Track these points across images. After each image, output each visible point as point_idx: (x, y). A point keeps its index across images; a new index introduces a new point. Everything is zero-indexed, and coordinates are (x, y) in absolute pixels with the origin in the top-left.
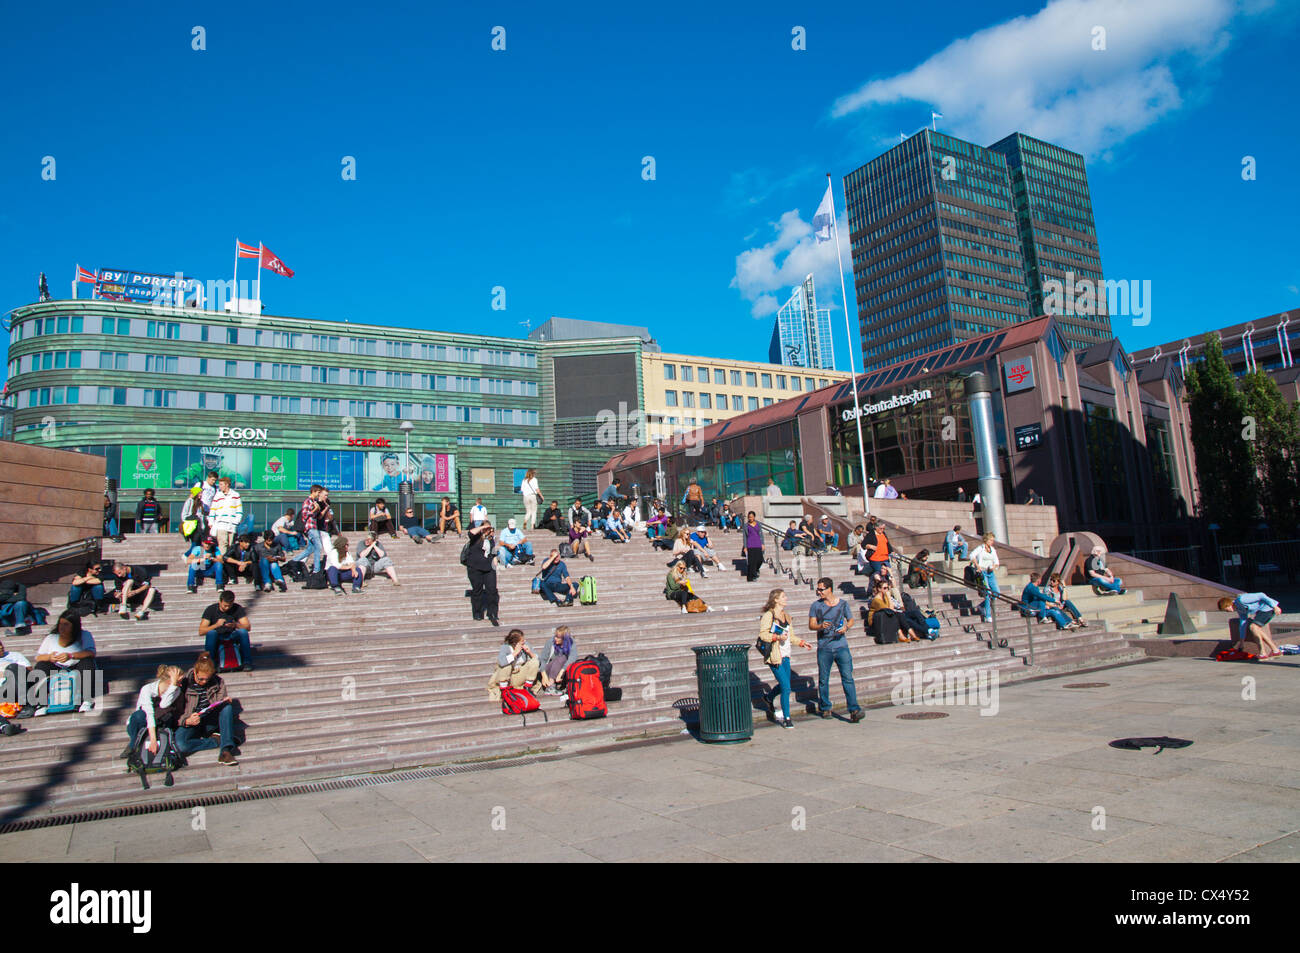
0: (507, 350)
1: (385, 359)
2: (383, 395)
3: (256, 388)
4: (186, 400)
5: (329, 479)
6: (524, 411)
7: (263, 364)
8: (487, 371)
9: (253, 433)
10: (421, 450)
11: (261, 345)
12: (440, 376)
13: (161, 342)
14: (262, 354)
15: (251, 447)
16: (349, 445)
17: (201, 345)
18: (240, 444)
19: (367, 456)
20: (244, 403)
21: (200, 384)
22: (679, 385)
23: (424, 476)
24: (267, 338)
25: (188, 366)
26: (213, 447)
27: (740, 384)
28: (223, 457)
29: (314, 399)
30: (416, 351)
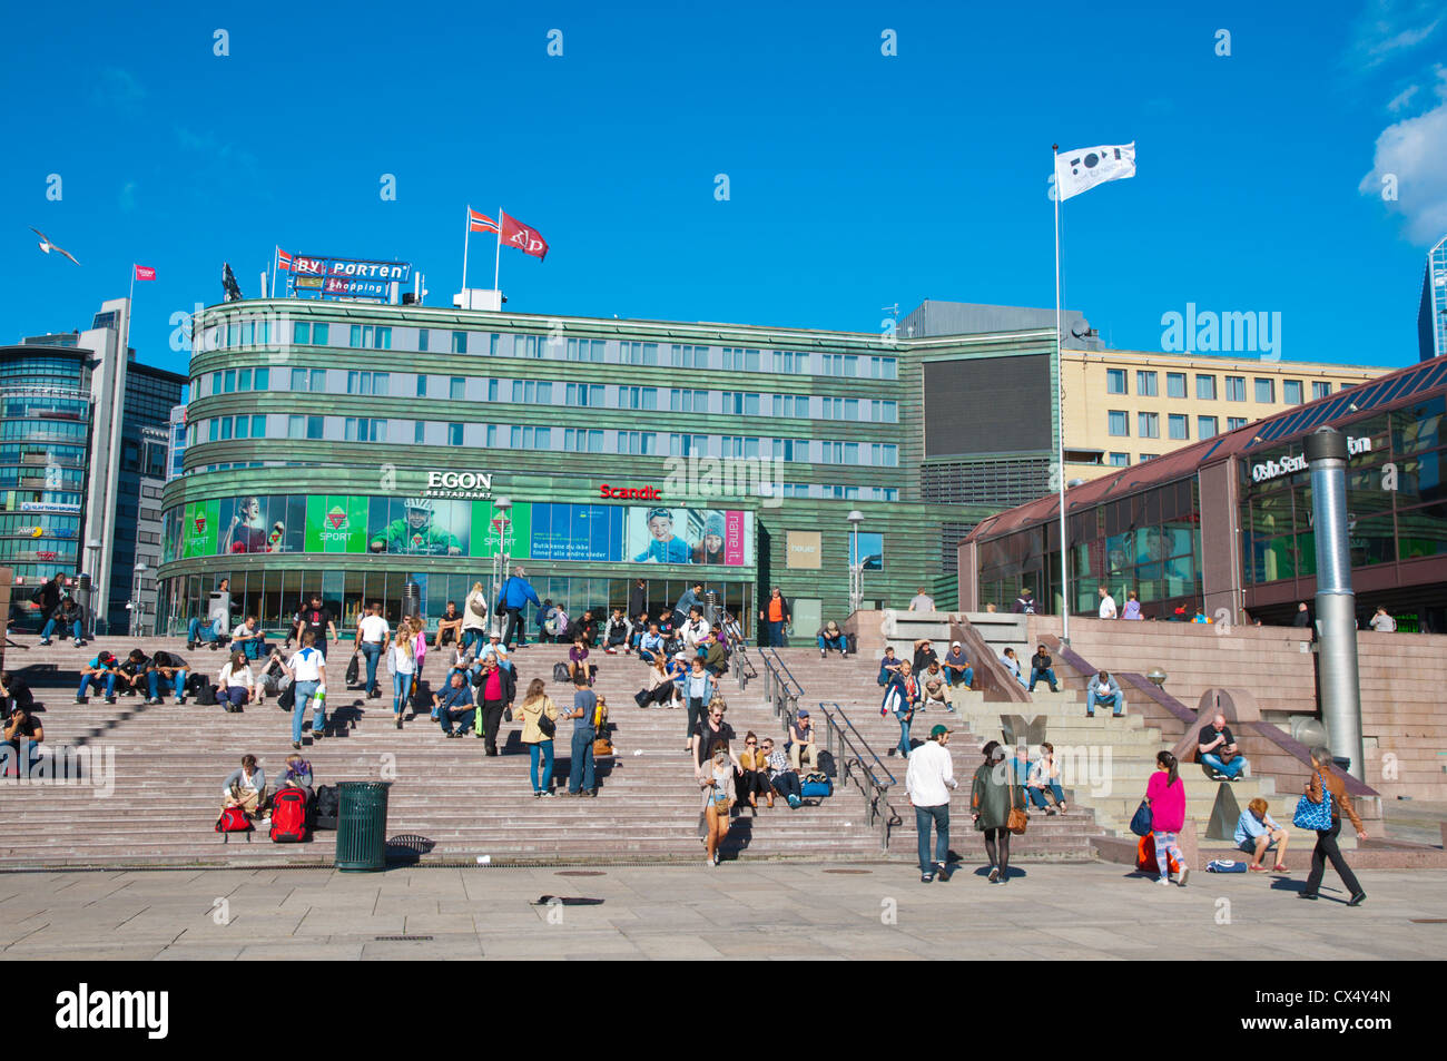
0: (852, 352)
1: (669, 371)
2: (665, 422)
3: (490, 414)
4: (397, 432)
5: (574, 544)
6: (876, 445)
7: (500, 380)
8: (820, 385)
9: (472, 479)
10: (705, 505)
11: (498, 354)
12: (749, 394)
13: (368, 354)
14: (498, 368)
15: (470, 499)
16: (602, 497)
17: (418, 356)
18: (455, 494)
19: (627, 513)
20: (474, 435)
21: (416, 409)
22: (1133, 402)
23: (708, 542)
24: (505, 344)
25: (401, 386)
26: (420, 498)
27: (1244, 399)
28: (433, 513)
29: (569, 429)
30: (715, 358)
